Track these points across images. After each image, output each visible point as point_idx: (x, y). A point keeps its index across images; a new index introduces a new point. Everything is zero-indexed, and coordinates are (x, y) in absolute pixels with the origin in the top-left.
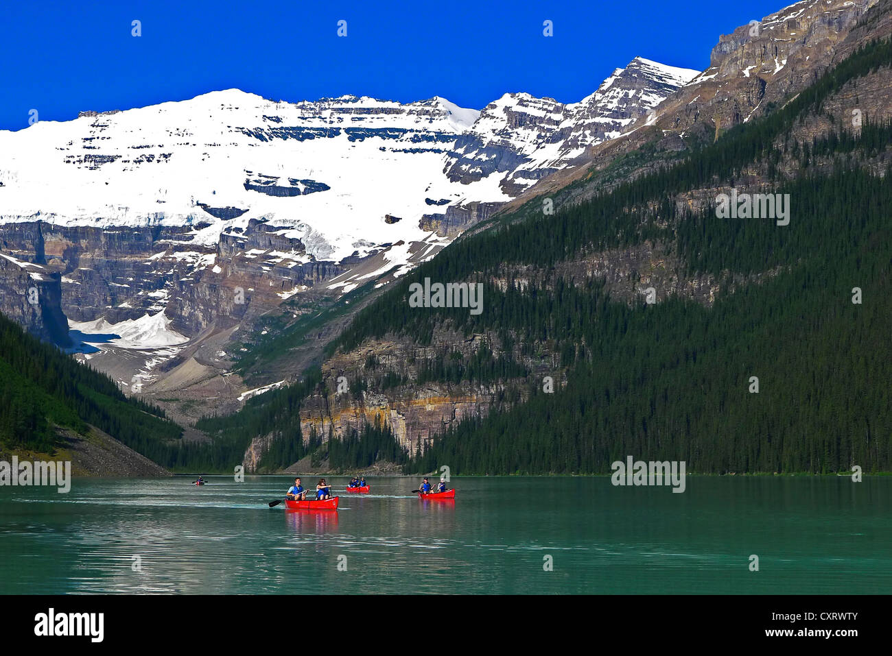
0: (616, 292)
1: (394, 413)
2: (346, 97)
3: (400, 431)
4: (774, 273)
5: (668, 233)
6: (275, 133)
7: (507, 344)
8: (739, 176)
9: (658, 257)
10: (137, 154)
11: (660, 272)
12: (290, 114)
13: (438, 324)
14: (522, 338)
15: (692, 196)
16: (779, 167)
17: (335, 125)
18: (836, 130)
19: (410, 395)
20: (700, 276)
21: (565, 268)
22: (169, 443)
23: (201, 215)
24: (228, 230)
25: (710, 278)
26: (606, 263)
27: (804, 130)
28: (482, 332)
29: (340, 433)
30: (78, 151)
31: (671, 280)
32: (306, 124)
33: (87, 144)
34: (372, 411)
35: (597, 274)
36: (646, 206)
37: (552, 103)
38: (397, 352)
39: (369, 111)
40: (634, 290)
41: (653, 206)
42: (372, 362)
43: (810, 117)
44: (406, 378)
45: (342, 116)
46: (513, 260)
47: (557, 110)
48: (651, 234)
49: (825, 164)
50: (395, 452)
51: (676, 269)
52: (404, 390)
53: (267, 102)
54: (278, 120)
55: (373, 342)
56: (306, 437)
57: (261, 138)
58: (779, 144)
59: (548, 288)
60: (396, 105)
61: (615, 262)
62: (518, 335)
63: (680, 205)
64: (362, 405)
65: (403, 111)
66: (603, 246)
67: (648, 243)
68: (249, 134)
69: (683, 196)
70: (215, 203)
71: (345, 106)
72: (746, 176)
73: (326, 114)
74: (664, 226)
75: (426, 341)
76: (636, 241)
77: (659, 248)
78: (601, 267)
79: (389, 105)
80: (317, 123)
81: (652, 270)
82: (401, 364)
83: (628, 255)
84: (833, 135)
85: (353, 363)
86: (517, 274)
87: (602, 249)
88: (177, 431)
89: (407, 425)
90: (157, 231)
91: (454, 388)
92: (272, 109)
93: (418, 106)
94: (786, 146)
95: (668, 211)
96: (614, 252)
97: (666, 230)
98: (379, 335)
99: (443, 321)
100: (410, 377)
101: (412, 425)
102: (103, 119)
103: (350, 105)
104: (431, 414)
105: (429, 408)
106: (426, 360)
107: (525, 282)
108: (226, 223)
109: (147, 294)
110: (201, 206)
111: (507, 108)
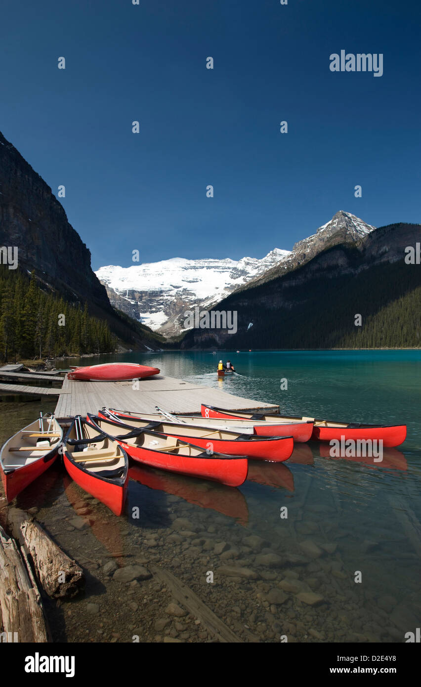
0: (269, 306)
2: (206, 259)
3: (217, 339)
5: (281, 292)
6: (189, 268)
8: (297, 278)
9: (278, 298)
10: (156, 273)
11: (279, 301)
12: (192, 263)
15: (286, 283)
16: (307, 276)
17: (203, 265)
18: (321, 267)
20: (288, 302)
21: (256, 301)
22: (164, 342)
23: (173, 288)
25: (290, 302)
26: (266, 299)
29: (203, 340)
31: (281, 303)
32: (197, 265)
35: (264, 302)
36: (275, 285)
37: (255, 259)
39: (211, 262)
40: (272, 305)
41: (277, 285)
45: (205, 263)
47: (257, 261)
48: (276, 292)
49: (318, 275)
51: (283, 301)
53: (187, 260)
54: (190, 264)
56: (195, 341)
57: (186, 269)
58: (307, 270)
59: (252, 305)
60: (218, 260)
63: (283, 285)
64: (208, 333)
67: (276, 294)
68: (183, 268)
70: (174, 285)
71: (206, 261)
72: (299, 278)
73: (201, 263)
74: (280, 290)
76: (273, 293)
77: (279, 295)
79: (216, 260)
80: (199, 265)
81: (277, 301)
83: (271, 297)
86: (245, 302)
88: (165, 339)
90: (161, 292)
92: (188, 262)
93: (223, 261)
95: (280, 286)
96: (268, 297)
101: (220, 338)
104: (224, 335)
107: (246, 304)
108: (177, 290)
109: (159, 307)
110: (171, 285)
111: (244, 261)
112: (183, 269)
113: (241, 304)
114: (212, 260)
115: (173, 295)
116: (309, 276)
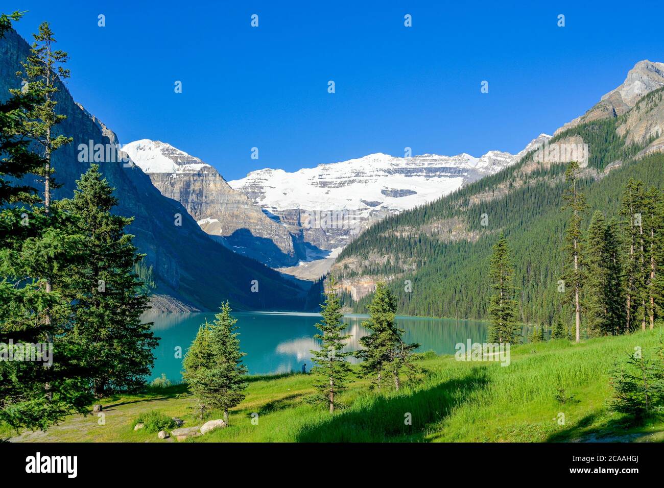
0: (443, 238)
1: (353, 287)
2: (426, 155)
3: (354, 294)
4: (500, 230)
5: (465, 213)
6: (396, 171)
7: (397, 259)
8: (496, 188)
9: (459, 223)
10: (339, 181)
11: (460, 229)
12: (402, 163)
13: (371, 251)
14: (403, 257)
15: (476, 197)
16: (514, 184)
17: (421, 167)
18: (539, 167)
19: (359, 280)
20: (474, 231)
21: (424, 228)
23: (363, 206)
24: (373, 211)
25: (478, 231)
26: (440, 226)
27: (526, 167)
28: (388, 254)
30: (317, 180)
31: (463, 233)
32: (409, 167)
33: (320, 177)
34: (345, 286)
35: (436, 230)
36: (458, 202)
38: (355, 263)
39: (435, 160)
40: (449, 237)
41: (461, 201)
42: (346, 267)
43: (529, 162)
44: (358, 273)
45: (424, 163)
46: (403, 225)
48: (458, 213)
49: (533, 182)
50: (352, 303)
51: (466, 229)
52: (356, 278)
53: (393, 158)
54: (397, 165)
55: (347, 259)
57: (390, 173)
58: (515, 174)
59: (416, 236)
60: (446, 157)
61: (443, 224)
62: (402, 256)
63: (471, 201)
65: (449, 160)
66: (439, 218)
67: (456, 217)
68: (385, 171)
69: (473, 197)
70: (369, 200)
71: (425, 158)
72: (499, 188)
73: (417, 162)
74: (464, 209)
75: (366, 258)
76: (452, 216)
77: (461, 219)
78: (438, 227)
79: (444, 157)
80: (413, 166)
81: (457, 229)
82: (356, 268)
83: (448, 222)
84: (538, 169)
85: (339, 267)
86: (404, 230)
87: (438, 219)
89: (357, 292)
91: (375, 277)
92: (395, 161)
93: (456, 157)
94: (518, 175)
95: (466, 203)
96: (443, 221)
97: (464, 211)
98: (349, 256)
99: (373, 250)
100: (359, 273)
101: (359, 292)
102: (327, 166)
103: (427, 158)
104: (365, 288)
105: (365, 285)
106: (366, 267)
108: (372, 208)
109: (341, 237)
110: (364, 201)
111: (490, 157)
112: (387, 174)
113: (398, 234)
114: (436, 157)
115: (366, 217)
116: (518, 184)
